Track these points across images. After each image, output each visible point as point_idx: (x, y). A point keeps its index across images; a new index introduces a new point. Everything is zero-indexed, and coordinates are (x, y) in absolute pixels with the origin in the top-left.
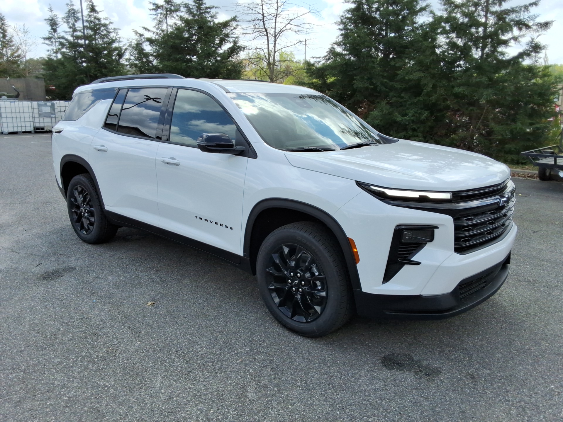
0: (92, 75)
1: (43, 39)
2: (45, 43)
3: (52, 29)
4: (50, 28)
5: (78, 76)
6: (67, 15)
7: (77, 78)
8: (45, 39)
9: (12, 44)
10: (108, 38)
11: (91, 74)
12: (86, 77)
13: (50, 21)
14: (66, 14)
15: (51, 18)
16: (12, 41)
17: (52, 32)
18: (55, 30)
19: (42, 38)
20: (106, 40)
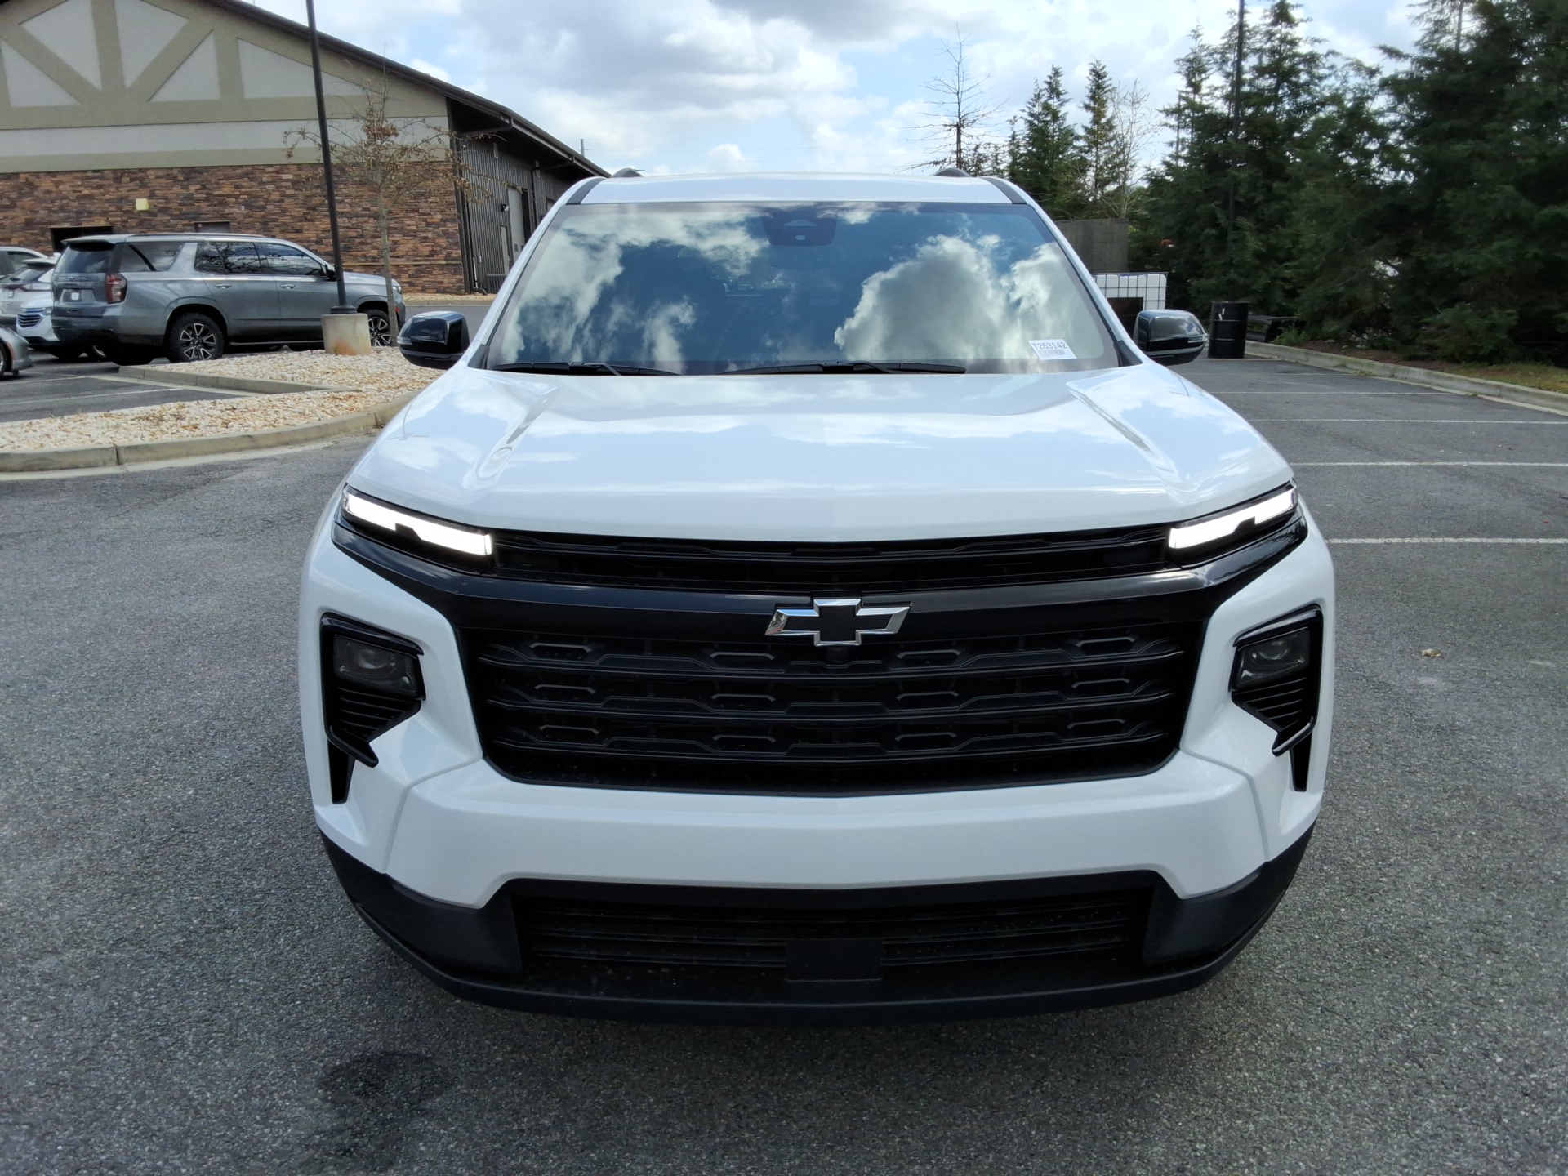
0: (1241, 200)
1: (1163, 115)
2: (1166, 125)
3: (1190, 84)
4: (1185, 82)
5: (1202, 206)
6: (1226, 40)
7: (1198, 210)
8: (1168, 112)
9: (1111, 134)
10: (1310, 94)
11: (1237, 198)
12: (1224, 207)
13: (1188, 65)
14: (1223, 38)
15: (1191, 57)
16: (1112, 128)
17: (1187, 92)
18: (1196, 88)
19: (1161, 111)
20: (1304, 98)
